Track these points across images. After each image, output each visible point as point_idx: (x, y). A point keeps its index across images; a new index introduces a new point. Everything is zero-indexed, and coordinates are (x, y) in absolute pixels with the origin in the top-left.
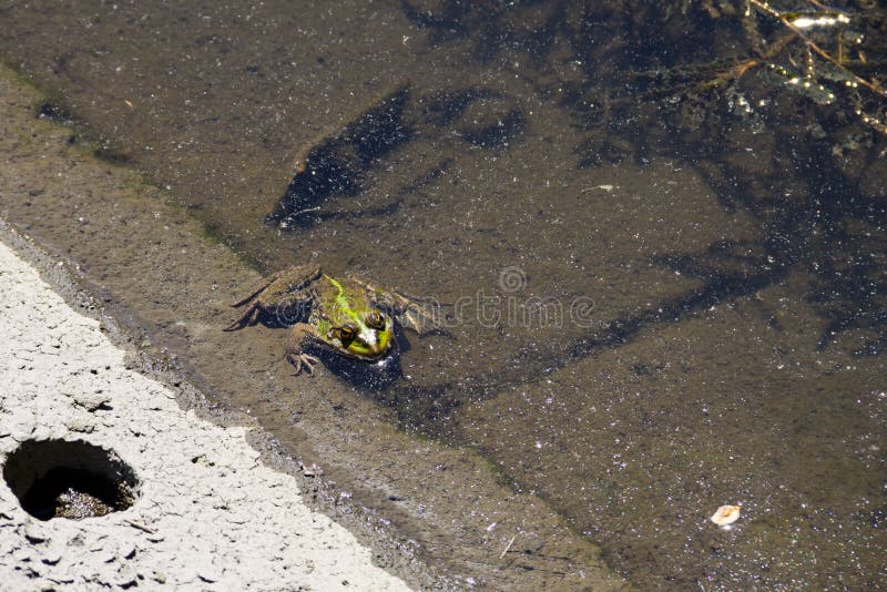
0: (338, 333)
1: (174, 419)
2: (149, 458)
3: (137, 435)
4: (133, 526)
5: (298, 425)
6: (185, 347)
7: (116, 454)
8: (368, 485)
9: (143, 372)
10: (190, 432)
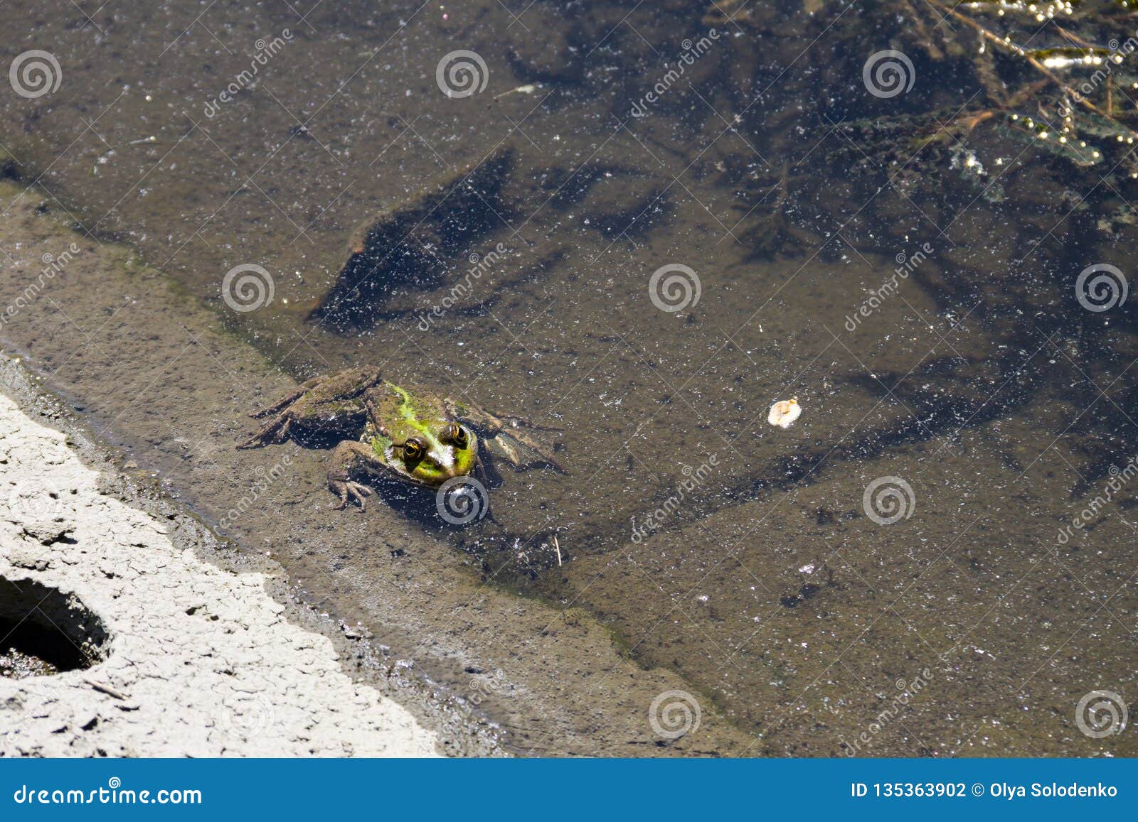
0: (401, 452)
1: (164, 559)
2: (125, 606)
3: (110, 576)
4: (96, 688)
5: (340, 573)
6: (186, 469)
7: (78, 601)
8: (436, 652)
9: (123, 499)
10: (185, 576)
